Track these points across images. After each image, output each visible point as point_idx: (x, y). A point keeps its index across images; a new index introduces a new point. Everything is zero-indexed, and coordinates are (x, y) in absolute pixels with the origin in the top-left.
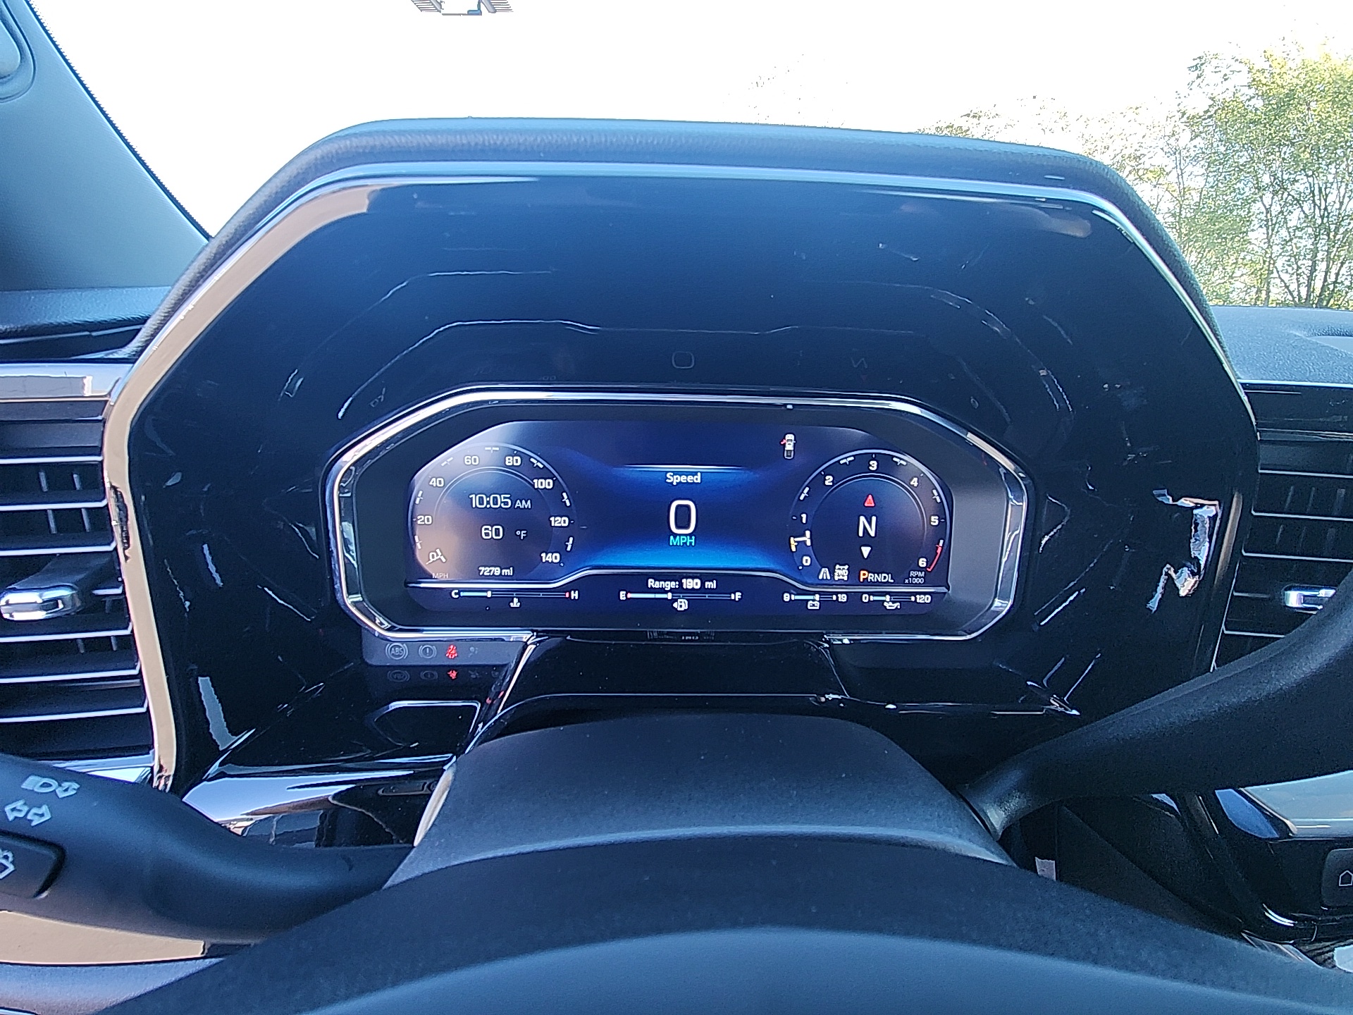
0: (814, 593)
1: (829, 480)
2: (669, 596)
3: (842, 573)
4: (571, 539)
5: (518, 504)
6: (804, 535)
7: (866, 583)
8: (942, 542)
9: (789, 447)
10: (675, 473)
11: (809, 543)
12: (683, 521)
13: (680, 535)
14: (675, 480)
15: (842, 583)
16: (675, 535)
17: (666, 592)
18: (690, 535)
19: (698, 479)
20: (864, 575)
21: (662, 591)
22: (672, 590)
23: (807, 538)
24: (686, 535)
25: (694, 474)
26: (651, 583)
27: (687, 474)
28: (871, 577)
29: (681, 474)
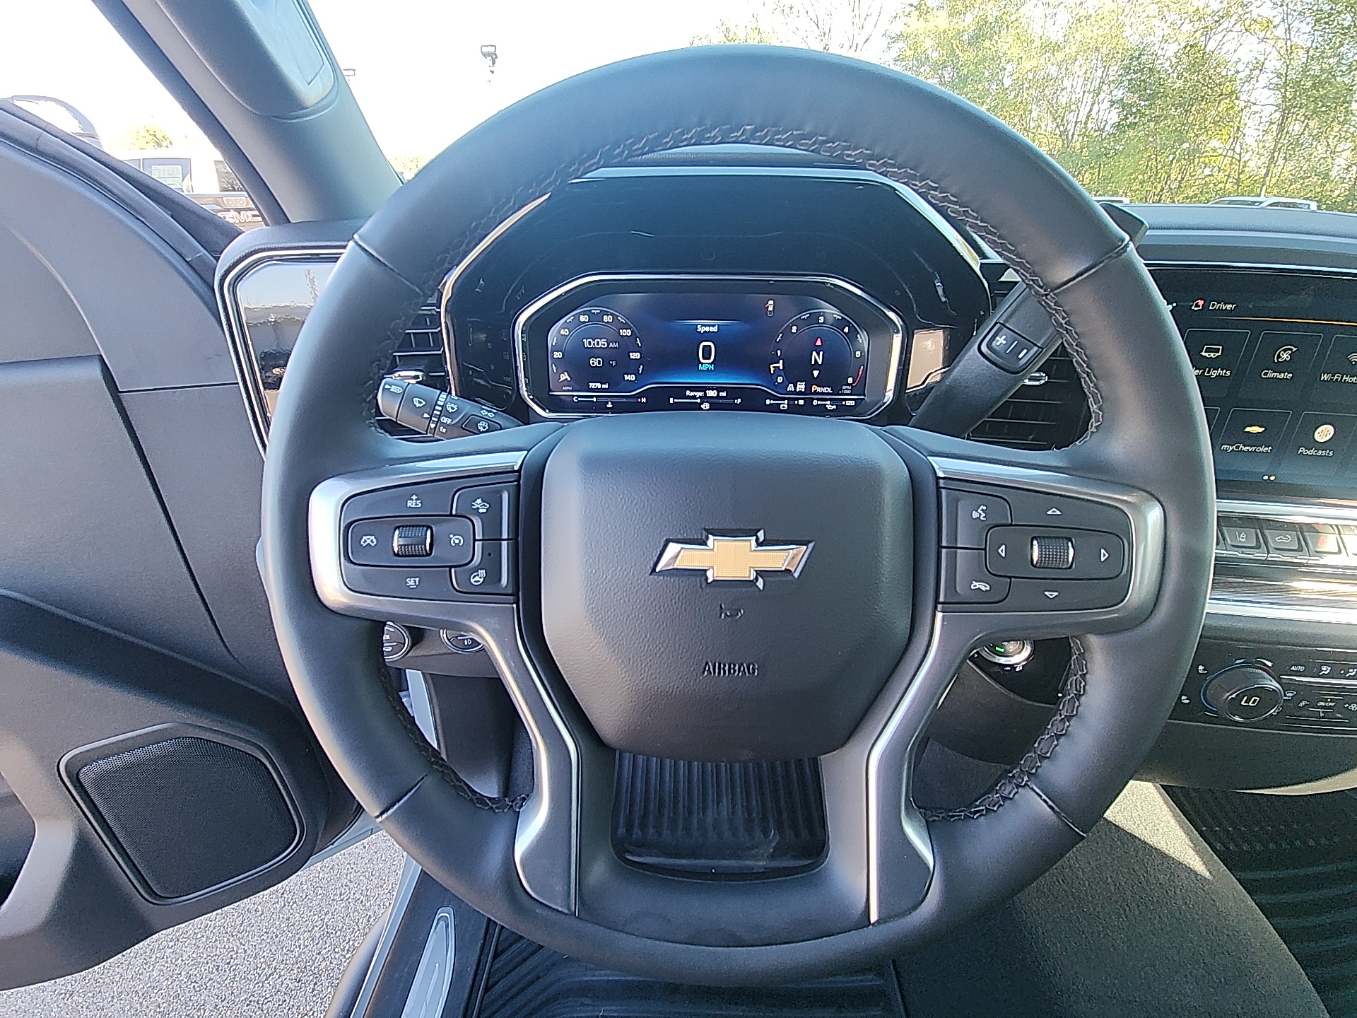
0: (784, 399)
1: (794, 329)
2: (699, 401)
3: (801, 387)
4: (641, 367)
5: (611, 345)
6: (778, 363)
7: (816, 393)
8: (862, 367)
9: (771, 308)
10: (703, 325)
11: (781, 368)
12: (707, 356)
13: (705, 363)
14: (702, 329)
15: (800, 393)
16: (702, 364)
17: (697, 399)
18: (711, 364)
19: (715, 329)
20: (814, 388)
21: (694, 397)
22: (700, 397)
23: (780, 365)
24: (709, 364)
25: (714, 326)
26: (688, 393)
27: (709, 326)
28: (819, 389)
29: (706, 326)
